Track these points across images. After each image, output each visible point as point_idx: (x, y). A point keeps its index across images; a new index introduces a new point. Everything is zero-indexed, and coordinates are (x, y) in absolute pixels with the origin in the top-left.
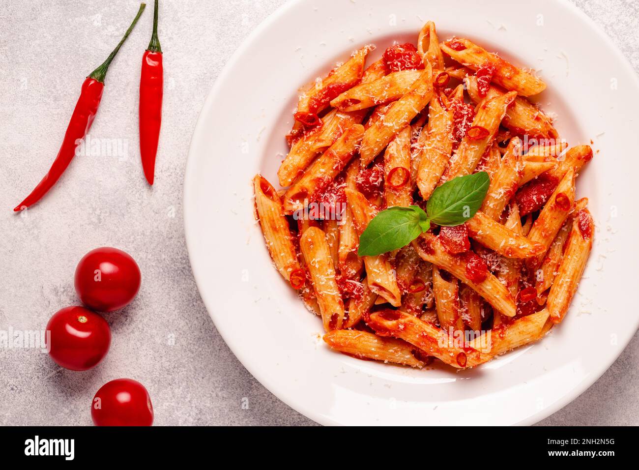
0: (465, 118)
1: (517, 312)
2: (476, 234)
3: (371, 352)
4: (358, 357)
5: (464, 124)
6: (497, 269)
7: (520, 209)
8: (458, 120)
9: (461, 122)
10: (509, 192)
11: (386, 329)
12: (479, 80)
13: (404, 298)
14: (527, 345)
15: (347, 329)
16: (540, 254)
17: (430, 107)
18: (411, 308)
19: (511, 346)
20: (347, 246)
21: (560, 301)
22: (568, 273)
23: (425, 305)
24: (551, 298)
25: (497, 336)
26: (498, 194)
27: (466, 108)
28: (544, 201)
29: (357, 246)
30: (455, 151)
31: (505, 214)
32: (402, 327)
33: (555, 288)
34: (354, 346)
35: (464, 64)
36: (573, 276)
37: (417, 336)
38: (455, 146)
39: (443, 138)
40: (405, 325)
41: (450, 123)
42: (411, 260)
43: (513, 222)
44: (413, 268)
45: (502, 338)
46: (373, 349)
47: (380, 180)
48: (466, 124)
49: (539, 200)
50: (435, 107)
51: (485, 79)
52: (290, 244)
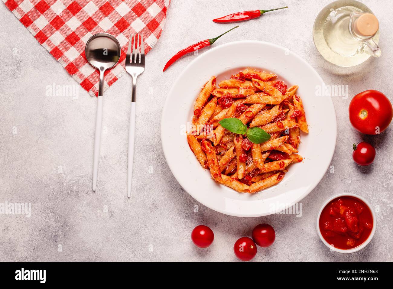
0: (281, 118)
1: (241, 179)
2: (253, 149)
3: (195, 150)
4: (190, 147)
5: (279, 119)
6: (248, 163)
7: (270, 155)
8: (279, 117)
9: (279, 118)
10: (272, 148)
11: (205, 148)
12: (294, 113)
13: (218, 145)
14: (235, 190)
15: (196, 138)
16: (263, 171)
17: (276, 106)
18: (217, 150)
19: (231, 186)
20: (218, 117)
21: (255, 188)
22: (264, 183)
23: (221, 153)
24: (253, 185)
25: (230, 180)
26: (268, 145)
27: (284, 116)
28: (277, 160)
29: (221, 120)
30: (270, 123)
31: (265, 152)
32: (210, 151)
33: (257, 183)
34: (193, 144)
35: (295, 105)
36: (265, 185)
37: (211, 158)
38: (272, 122)
39: (271, 117)
40: (211, 152)
41: (276, 115)
42: (230, 138)
43: (265, 156)
44: (228, 141)
45: (231, 181)
46: (196, 150)
47: (244, 110)
48: (279, 120)
49: (277, 158)
50: (277, 107)
51: (296, 114)
52: (205, 102)
